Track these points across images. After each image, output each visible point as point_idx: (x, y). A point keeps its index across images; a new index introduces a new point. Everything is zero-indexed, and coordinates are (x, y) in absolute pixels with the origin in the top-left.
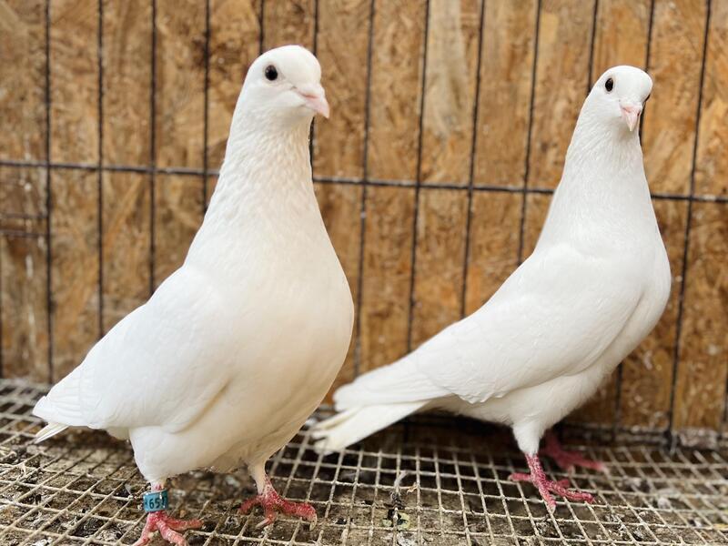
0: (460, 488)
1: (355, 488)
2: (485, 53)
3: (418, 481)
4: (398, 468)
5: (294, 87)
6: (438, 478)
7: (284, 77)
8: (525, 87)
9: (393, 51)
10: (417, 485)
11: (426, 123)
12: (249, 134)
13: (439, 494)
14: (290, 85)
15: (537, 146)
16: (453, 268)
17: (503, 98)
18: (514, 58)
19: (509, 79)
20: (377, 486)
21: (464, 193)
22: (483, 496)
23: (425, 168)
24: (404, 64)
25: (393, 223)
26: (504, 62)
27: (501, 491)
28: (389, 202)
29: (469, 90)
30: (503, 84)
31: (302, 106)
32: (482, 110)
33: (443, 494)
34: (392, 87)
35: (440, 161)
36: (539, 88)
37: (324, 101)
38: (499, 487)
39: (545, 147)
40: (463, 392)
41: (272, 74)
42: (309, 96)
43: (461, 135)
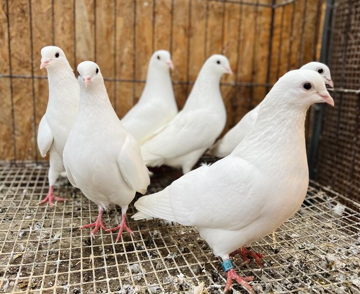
2: (98, 30)
5: (318, 92)
7: (314, 88)
8: (113, 43)
9: (63, 29)
11: (77, 55)
15: (118, 64)
17: (105, 47)
18: (108, 33)
19: (107, 40)
24: (67, 33)
26: (105, 34)
29: (92, 43)
30: (105, 41)
32: (98, 50)
34: (63, 42)
36: (118, 43)
39: (122, 64)
42: (325, 97)
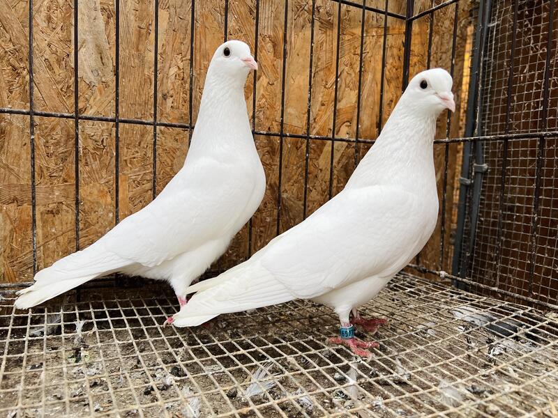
0: (127, 325)
1: (45, 340)
3: (95, 326)
4: (78, 319)
5: (436, 93)
6: (110, 322)
7: (431, 87)
9: (49, 19)
10: (95, 328)
12: (405, 117)
13: (113, 332)
14: (434, 91)
15: (160, 95)
16: (107, 177)
18: (140, 36)
19: (138, 50)
20: (63, 335)
21: (112, 123)
22: (144, 328)
23: (81, 105)
25: (57, 144)
27: (156, 322)
28: (53, 129)
30: (133, 52)
31: (440, 104)
33: (115, 331)
35: (91, 101)
37: (453, 102)
38: (154, 319)
39: (165, 97)
40: (143, 261)
41: (424, 85)
42: (445, 99)
43: (106, 85)
